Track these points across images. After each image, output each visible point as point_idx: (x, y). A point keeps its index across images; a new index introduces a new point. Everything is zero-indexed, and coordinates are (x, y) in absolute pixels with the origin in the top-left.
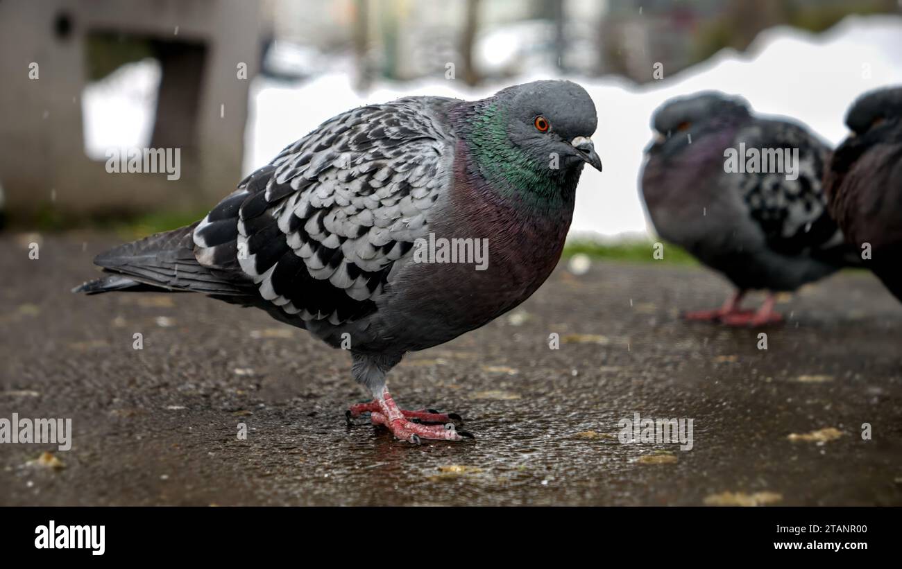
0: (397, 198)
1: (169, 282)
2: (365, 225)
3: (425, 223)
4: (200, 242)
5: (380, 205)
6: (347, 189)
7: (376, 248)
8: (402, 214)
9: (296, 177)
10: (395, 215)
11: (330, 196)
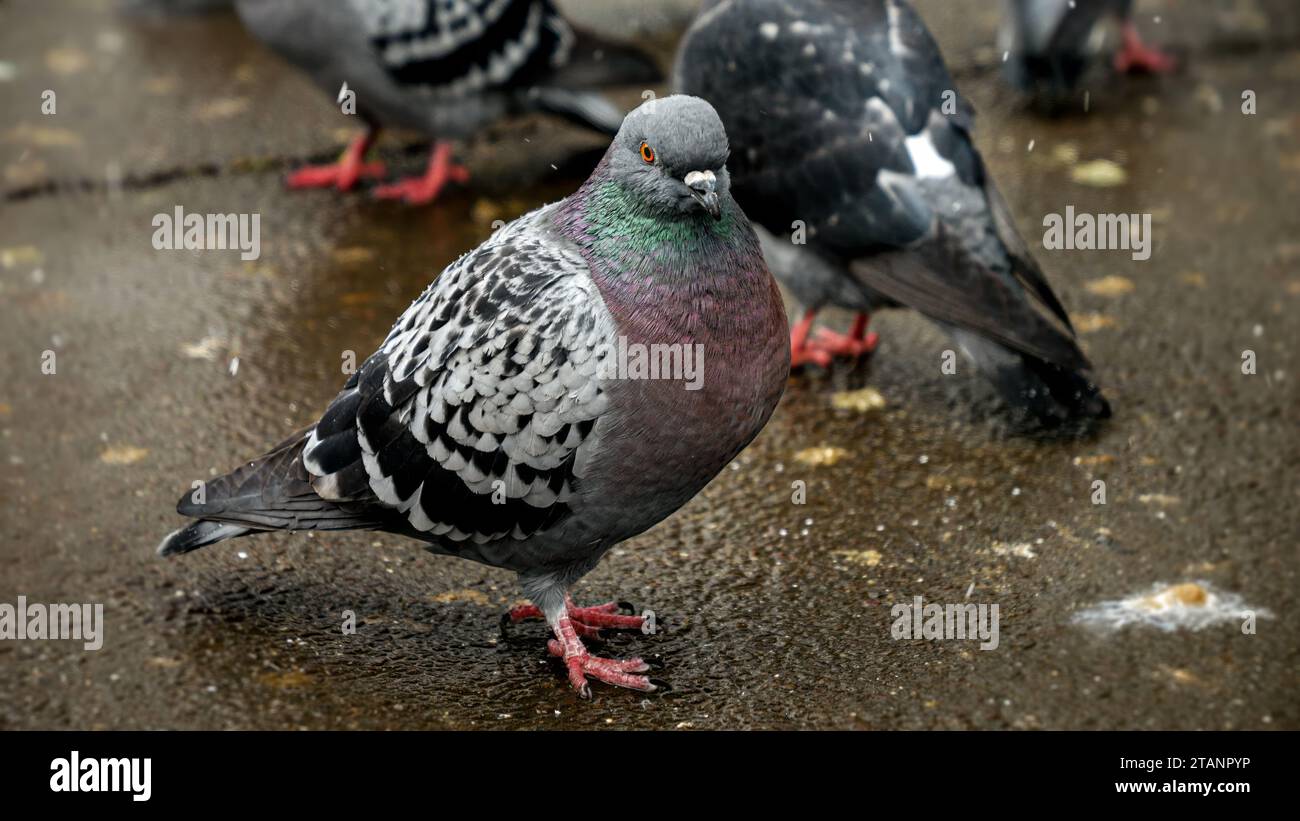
0: (553, 370)
1: (287, 525)
2: (524, 414)
3: (599, 391)
4: (314, 468)
5: (536, 384)
6: (487, 373)
7: (548, 440)
8: (566, 389)
9: (418, 369)
10: (558, 392)
11: (468, 386)
